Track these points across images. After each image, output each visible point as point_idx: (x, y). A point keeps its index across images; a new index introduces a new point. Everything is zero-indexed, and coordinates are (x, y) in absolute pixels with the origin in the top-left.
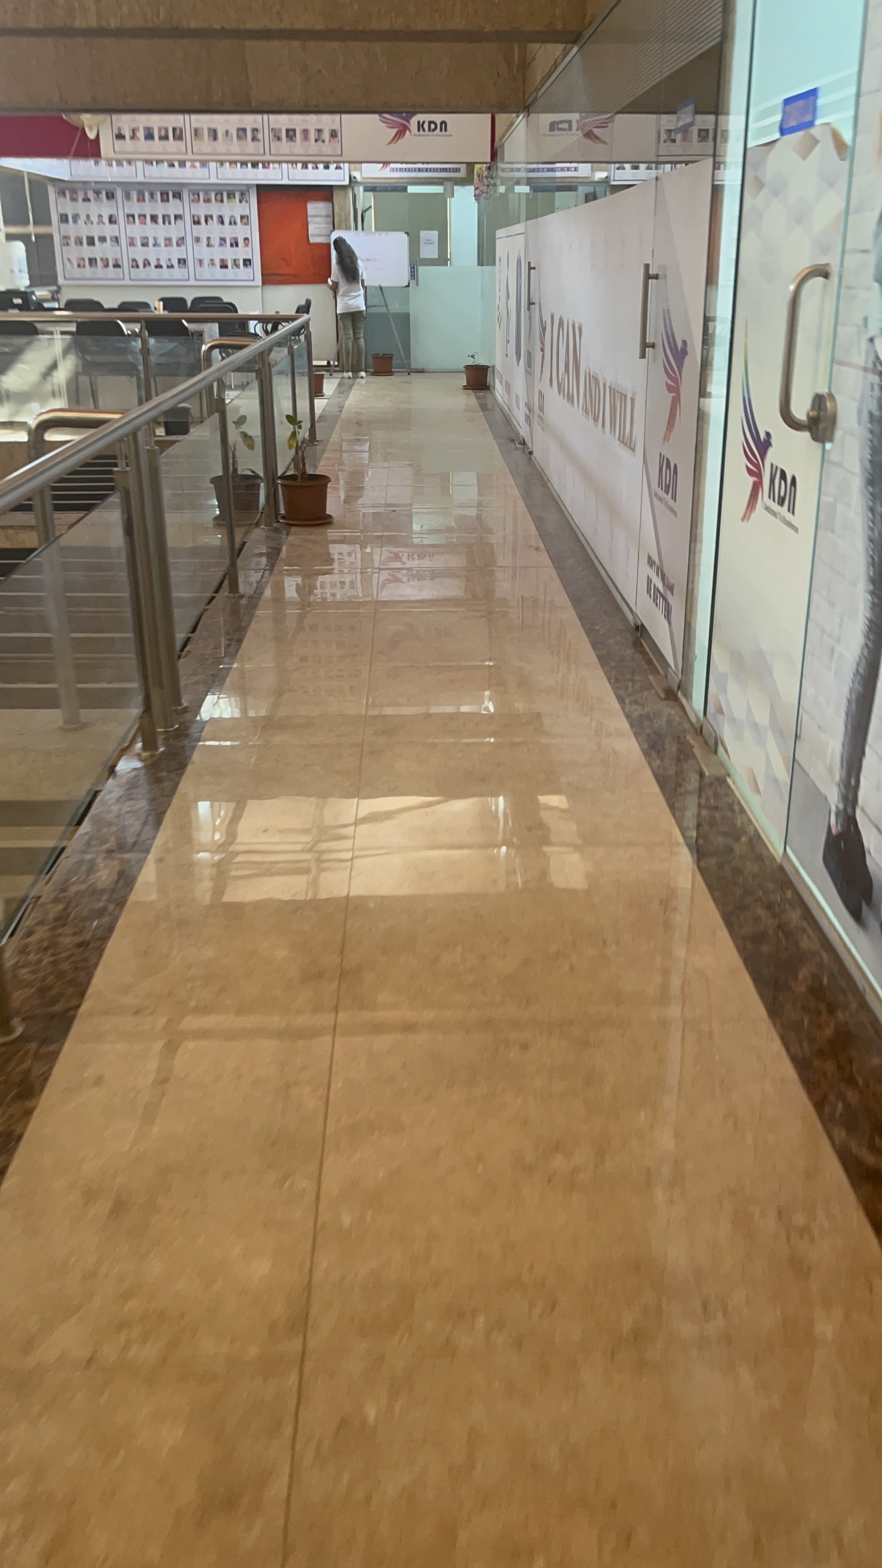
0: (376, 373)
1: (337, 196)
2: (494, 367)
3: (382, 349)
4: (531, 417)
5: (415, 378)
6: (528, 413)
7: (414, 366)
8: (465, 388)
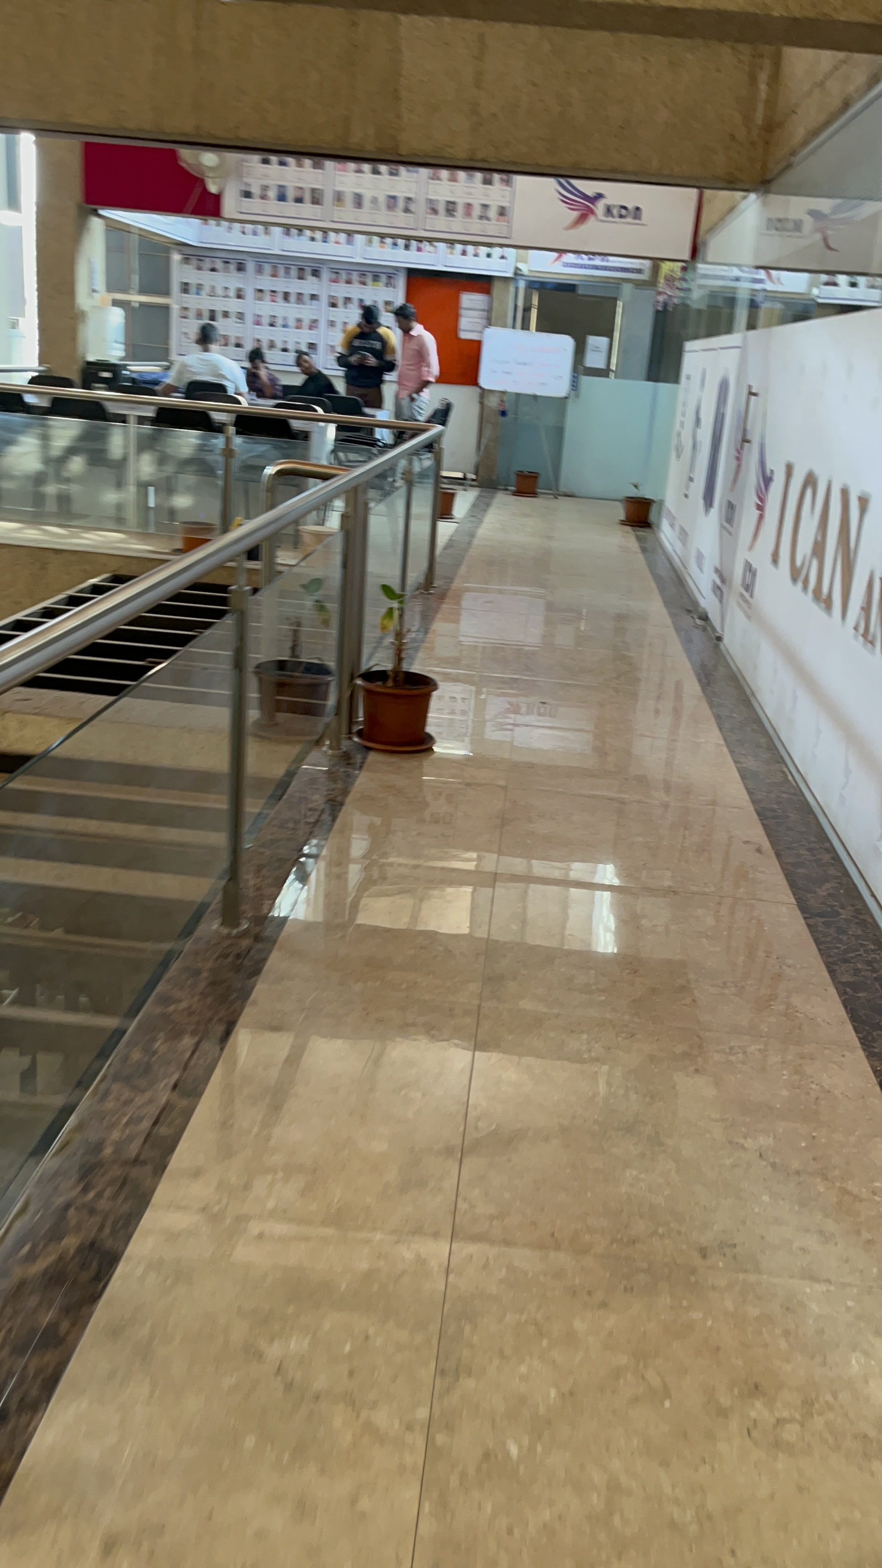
0: (519, 493)
1: (497, 288)
2: (661, 503)
3: (528, 467)
4: (724, 589)
5: (563, 502)
6: (718, 582)
7: (563, 489)
8: (623, 523)
